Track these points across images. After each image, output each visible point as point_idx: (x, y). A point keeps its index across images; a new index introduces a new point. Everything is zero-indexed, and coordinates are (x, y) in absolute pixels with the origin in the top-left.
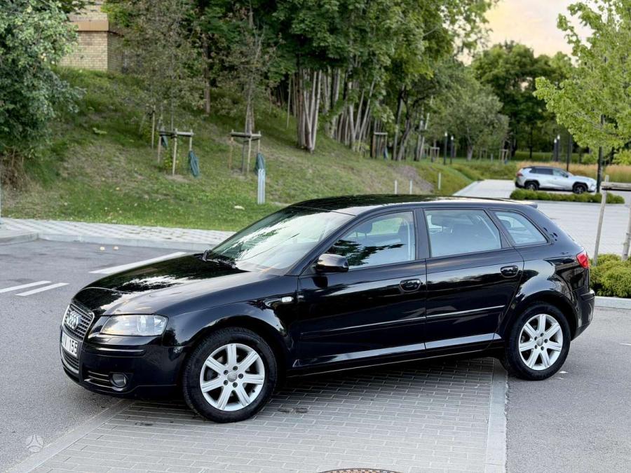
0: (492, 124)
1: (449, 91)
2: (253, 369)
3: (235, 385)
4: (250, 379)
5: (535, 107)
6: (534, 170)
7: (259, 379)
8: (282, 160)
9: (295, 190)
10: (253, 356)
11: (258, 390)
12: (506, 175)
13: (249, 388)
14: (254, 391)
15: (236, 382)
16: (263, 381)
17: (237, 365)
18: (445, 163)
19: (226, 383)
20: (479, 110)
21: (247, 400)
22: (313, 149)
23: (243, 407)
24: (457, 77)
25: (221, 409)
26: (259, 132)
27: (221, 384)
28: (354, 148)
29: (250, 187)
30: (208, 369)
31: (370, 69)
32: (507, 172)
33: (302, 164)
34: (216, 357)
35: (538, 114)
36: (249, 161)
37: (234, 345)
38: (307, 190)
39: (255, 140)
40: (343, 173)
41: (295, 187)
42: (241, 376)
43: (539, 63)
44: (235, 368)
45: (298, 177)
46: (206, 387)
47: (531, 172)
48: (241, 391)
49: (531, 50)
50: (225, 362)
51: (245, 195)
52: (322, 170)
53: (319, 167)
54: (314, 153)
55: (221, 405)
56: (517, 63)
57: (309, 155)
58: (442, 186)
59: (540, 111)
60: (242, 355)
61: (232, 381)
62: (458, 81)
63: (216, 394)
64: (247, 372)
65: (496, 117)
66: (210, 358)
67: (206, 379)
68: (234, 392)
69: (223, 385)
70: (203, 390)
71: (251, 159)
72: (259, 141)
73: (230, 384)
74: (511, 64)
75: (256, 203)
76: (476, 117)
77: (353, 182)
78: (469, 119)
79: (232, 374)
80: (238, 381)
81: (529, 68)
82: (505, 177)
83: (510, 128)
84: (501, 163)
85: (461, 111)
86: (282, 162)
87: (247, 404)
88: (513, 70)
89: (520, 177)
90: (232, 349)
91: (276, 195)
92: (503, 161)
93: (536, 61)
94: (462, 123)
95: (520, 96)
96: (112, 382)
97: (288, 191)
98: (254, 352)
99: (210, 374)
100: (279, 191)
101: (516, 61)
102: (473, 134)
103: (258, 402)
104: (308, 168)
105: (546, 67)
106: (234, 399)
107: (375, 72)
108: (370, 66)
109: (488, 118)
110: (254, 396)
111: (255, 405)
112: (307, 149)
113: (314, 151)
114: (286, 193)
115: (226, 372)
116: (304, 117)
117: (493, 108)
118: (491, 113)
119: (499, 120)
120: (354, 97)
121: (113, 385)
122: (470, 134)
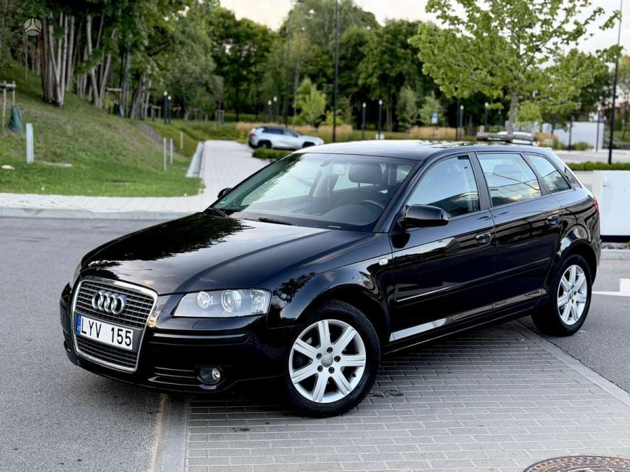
0: (206, 84)
1: (183, 47)
2: (351, 349)
3: (332, 370)
4: (348, 361)
5: (241, 69)
6: (266, 130)
7: (359, 360)
8: (35, 115)
9: (60, 148)
10: (350, 333)
11: (360, 373)
12: (224, 135)
13: (349, 372)
14: (354, 376)
15: (332, 366)
16: (364, 362)
17: (332, 346)
18: (165, 123)
19: (320, 369)
20: (194, 70)
21: (348, 387)
22: (62, 103)
23: (343, 396)
24: (189, 33)
25: (317, 401)
26: (14, 82)
27: (315, 371)
28: (97, 104)
29: (8, 144)
30: (297, 354)
31: (131, 16)
32: (225, 133)
33: (58, 119)
34: (304, 339)
35: (244, 76)
36: (4, 115)
37: (326, 322)
38: (74, 148)
39: (10, 90)
40: (102, 130)
41: (59, 145)
42: (338, 359)
43: (243, 25)
44: (330, 350)
45: (58, 134)
46: (297, 376)
47: (264, 132)
48: (339, 377)
49: (232, 13)
50: (316, 343)
51: (7, 154)
52: (81, 126)
53: (77, 124)
54: (63, 109)
55: (318, 396)
56: (221, 25)
57: (58, 110)
58: (184, 146)
59: (245, 73)
60: (336, 333)
61: (327, 365)
62: (190, 37)
63: (309, 383)
64: (344, 353)
65: (210, 77)
66: (298, 340)
67: (297, 367)
68: (331, 380)
69: (317, 372)
70: (293, 380)
71: (6, 113)
72: (14, 92)
73: (326, 370)
74: (215, 26)
75: (26, 162)
76: (191, 76)
77: (117, 140)
78: (185, 78)
79: (326, 357)
80: (335, 365)
81: (234, 30)
82: (224, 137)
83: (226, 89)
84: (218, 124)
85: (176, 70)
86: (36, 117)
87: (348, 393)
88: (218, 31)
89: (254, 138)
90: (323, 327)
91: (40, 153)
92: (219, 122)
93: (238, 24)
94: (177, 82)
95: (226, 59)
96: (199, 379)
97: (53, 149)
98: (350, 328)
99: (300, 360)
100: (42, 149)
101: (219, 23)
102: (188, 95)
103: (361, 388)
104: (65, 124)
105: (249, 31)
106: (332, 387)
107: (137, 20)
108: (131, 13)
109: (202, 78)
110: (355, 381)
111: (359, 392)
112: (55, 103)
113: (63, 106)
114: (52, 152)
115: (319, 356)
116: (51, 67)
117: (207, 68)
118: (205, 73)
119: (214, 80)
120: (114, 47)
121: (201, 383)
122: (185, 94)
